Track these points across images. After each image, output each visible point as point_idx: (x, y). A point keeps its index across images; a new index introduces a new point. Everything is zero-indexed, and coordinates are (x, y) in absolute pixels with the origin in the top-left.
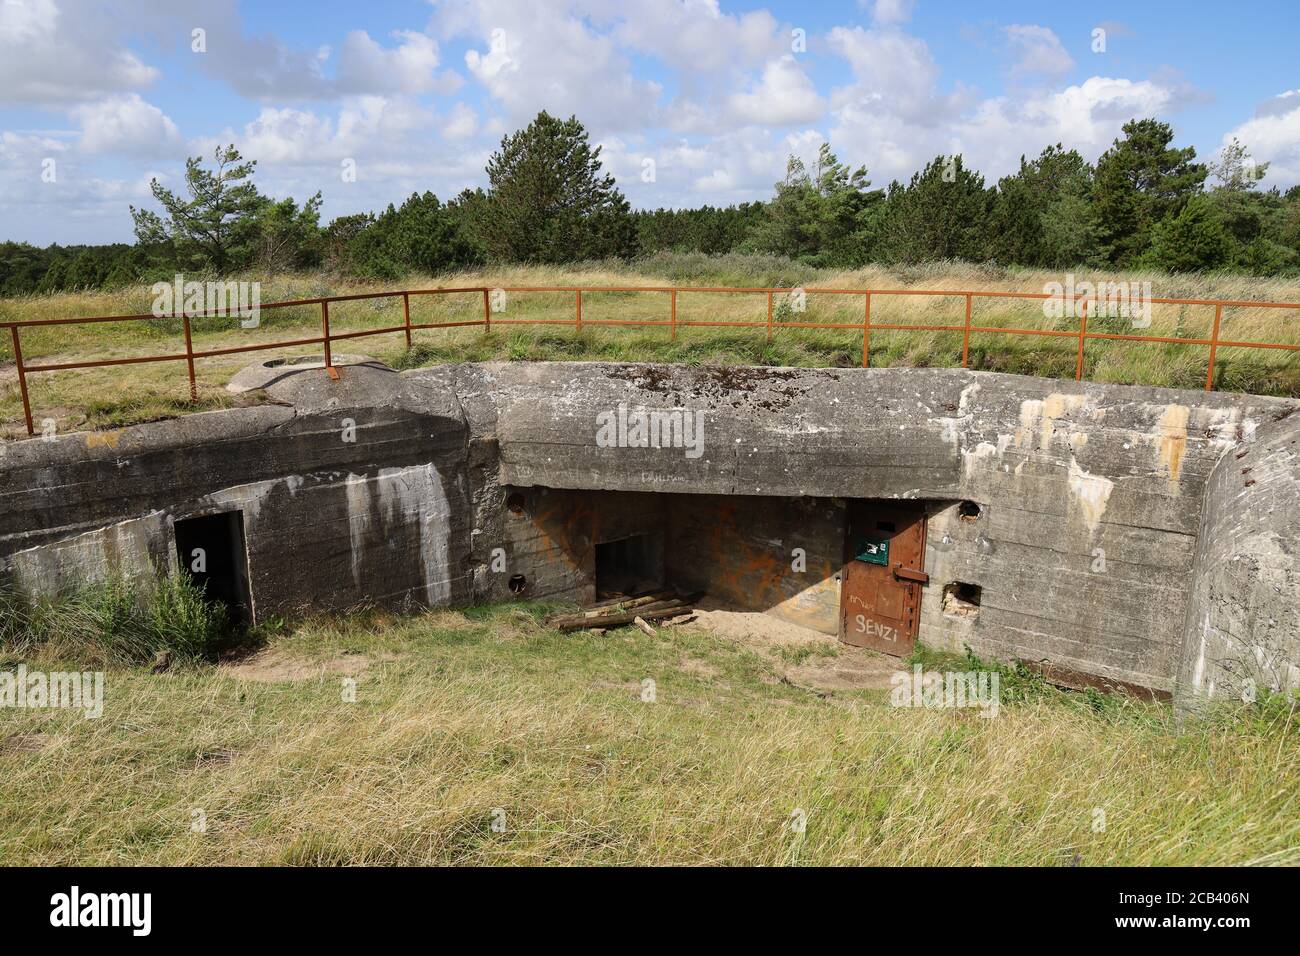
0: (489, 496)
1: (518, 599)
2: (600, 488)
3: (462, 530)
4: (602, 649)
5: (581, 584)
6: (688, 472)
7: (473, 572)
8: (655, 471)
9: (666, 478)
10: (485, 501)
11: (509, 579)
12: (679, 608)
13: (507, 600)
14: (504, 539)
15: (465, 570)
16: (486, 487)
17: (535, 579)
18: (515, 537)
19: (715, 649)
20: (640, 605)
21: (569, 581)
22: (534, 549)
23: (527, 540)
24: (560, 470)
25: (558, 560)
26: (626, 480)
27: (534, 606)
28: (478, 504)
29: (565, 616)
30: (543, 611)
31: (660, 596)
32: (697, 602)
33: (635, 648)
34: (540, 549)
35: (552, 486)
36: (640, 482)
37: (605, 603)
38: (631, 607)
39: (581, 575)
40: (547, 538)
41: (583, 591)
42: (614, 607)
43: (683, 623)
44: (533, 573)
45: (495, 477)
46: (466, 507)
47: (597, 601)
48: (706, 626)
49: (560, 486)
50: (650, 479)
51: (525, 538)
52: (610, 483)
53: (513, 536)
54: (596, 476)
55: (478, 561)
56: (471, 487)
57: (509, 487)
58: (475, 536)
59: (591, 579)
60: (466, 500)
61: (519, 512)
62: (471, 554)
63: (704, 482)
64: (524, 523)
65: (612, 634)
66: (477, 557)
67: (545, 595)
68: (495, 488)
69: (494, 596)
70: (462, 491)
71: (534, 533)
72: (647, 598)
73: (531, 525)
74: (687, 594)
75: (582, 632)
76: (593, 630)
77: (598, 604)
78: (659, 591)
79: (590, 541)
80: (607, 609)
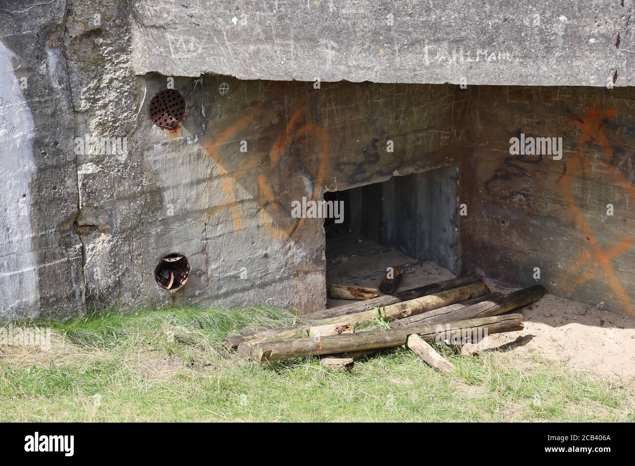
0: (113, 95)
1: (174, 302)
2: (338, 78)
3: (58, 167)
4: (351, 396)
5: (298, 272)
6: (520, 41)
7: (83, 248)
8: (451, 42)
9: (474, 56)
10: (105, 106)
11: (155, 264)
12: (495, 318)
13: (153, 306)
14: (145, 182)
15: (68, 245)
16: (106, 78)
17: (207, 262)
18: (166, 179)
19: (577, 400)
20: (416, 312)
21: (273, 266)
22: (204, 202)
23: (192, 184)
24: (258, 41)
25: (253, 223)
26: (391, 61)
27: (206, 315)
28: (89, 112)
29: (269, 335)
30: (225, 325)
31: (454, 294)
32: (529, 306)
33: (414, 397)
34: (216, 202)
35: (241, 76)
36: (421, 65)
37: (345, 308)
38: (400, 317)
39: (298, 254)
40: (229, 181)
41: (301, 286)
42: (365, 316)
43: (504, 348)
44: (204, 250)
45: (123, 57)
46: (67, 117)
47: (328, 306)
48: (551, 354)
49: (256, 74)
50: (440, 58)
51: (188, 181)
52: (358, 67)
53: (163, 176)
54: (330, 54)
55: (93, 227)
56: (75, 78)
57: (154, 77)
58: (86, 176)
59: (317, 261)
60: (64, 104)
61: (174, 128)
62: (78, 214)
63: (552, 61)
64: (185, 151)
65: (366, 368)
66: (91, 220)
67: (226, 295)
68: (125, 80)
69: (127, 297)
70: (55, 85)
71: (203, 170)
72: (430, 299)
73: (199, 156)
74: (507, 292)
75: (307, 366)
76: (327, 361)
77: (332, 310)
78: (451, 286)
79: (313, 185)
80: (351, 319)
